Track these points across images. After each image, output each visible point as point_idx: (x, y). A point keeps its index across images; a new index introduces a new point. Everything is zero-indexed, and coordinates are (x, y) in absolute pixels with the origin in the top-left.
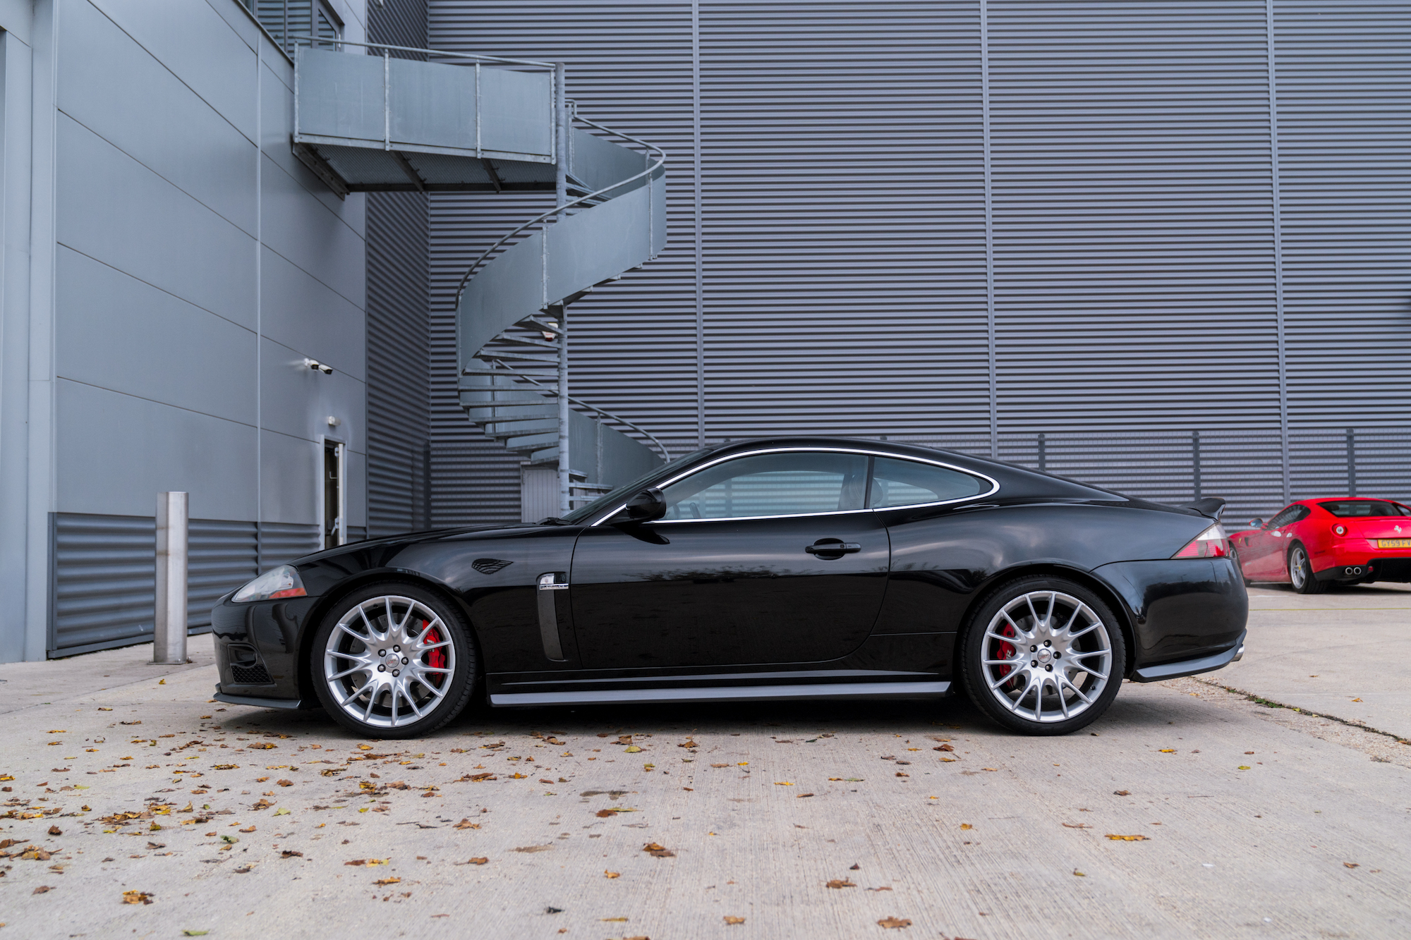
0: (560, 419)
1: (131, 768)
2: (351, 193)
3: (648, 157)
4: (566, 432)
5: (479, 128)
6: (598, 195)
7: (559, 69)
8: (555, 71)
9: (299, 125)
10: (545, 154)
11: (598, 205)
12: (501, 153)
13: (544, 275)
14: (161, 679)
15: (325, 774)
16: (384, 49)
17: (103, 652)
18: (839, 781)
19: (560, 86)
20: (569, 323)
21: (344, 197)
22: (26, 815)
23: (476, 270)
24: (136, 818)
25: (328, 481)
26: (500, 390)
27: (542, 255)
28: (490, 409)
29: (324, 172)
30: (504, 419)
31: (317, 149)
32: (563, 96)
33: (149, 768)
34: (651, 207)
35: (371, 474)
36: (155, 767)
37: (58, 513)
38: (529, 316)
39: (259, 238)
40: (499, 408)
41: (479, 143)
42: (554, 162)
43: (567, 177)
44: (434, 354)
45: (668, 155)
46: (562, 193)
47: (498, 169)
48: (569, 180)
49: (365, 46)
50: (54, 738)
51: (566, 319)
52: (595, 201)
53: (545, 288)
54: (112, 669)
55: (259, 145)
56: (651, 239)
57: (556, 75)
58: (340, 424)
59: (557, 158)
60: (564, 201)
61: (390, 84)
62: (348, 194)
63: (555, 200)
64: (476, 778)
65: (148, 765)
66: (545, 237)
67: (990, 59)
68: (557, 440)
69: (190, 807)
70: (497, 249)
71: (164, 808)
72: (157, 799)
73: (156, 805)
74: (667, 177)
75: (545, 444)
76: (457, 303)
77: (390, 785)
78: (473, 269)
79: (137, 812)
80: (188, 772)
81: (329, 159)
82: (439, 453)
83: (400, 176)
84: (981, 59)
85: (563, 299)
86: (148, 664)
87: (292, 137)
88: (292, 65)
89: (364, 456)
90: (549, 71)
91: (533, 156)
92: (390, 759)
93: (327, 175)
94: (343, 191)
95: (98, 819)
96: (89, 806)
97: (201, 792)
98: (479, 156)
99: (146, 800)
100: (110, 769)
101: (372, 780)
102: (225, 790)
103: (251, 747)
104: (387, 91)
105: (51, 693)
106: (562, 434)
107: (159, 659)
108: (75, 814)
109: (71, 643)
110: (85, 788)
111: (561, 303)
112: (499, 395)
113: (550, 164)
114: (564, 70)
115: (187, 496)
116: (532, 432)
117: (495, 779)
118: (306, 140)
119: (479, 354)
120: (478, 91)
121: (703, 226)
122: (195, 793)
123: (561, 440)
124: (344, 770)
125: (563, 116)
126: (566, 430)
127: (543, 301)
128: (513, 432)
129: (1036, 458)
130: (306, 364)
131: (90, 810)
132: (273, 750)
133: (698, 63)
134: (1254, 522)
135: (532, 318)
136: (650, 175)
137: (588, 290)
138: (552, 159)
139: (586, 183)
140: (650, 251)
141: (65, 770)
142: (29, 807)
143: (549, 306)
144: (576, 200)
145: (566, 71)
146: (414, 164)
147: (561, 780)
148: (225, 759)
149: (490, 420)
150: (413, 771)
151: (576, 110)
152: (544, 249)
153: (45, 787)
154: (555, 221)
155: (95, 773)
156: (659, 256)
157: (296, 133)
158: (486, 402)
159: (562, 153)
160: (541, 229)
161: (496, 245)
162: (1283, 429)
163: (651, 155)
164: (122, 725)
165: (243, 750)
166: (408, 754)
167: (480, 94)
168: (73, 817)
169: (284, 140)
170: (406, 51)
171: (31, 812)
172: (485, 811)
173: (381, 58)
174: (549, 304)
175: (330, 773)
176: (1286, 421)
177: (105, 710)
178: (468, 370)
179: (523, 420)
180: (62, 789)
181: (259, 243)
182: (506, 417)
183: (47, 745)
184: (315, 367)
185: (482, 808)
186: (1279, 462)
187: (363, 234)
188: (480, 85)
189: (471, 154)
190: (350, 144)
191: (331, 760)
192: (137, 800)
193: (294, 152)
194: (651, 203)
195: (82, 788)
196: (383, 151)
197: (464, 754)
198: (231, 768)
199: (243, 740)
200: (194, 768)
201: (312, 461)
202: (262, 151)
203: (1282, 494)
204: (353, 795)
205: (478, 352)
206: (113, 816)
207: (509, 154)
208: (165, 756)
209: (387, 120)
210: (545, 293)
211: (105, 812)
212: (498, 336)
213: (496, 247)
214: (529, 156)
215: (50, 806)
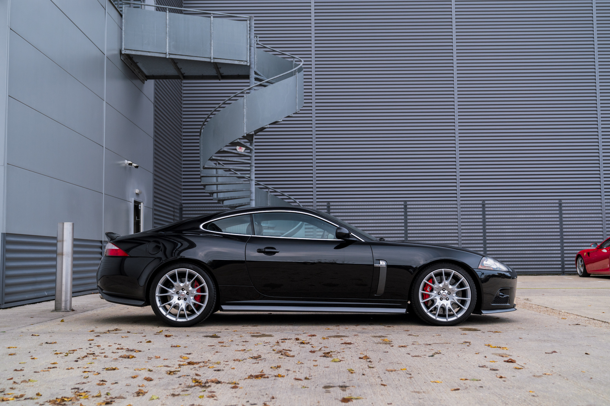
0: (251, 191)
1: (58, 369)
2: (148, 80)
3: (294, 62)
4: (254, 198)
5: (212, 48)
6: (269, 80)
7: (251, 18)
8: (249, 20)
9: (124, 45)
10: (244, 60)
11: (269, 86)
12: (223, 60)
13: (245, 119)
14: (61, 319)
15: (169, 374)
16: (166, 8)
17: (27, 305)
18: (466, 380)
19: (251, 27)
20: (255, 142)
21: (144, 82)
22: (4, 399)
23: (211, 116)
24: (69, 401)
25: (135, 221)
26: (221, 177)
27: (244, 109)
28: (215, 186)
29: (135, 69)
30: (223, 191)
31: (133, 57)
32: (253, 32)
33: (68, 369)
34: (297, 86)
35: (155, 219)
36: (71, 368)
37: (6, 233)
38: (237, 139)
39: (105, 100)
40: (220, 185)
41: (212, 54)
42: (248, 64)
43: (255, 72)
44: (184, 161)
45: (304, 61)
46: (252, 79)
47: (220, 68)
48: (256, 73)
49: (155, 6)
50: (11, 351)
51: (254, 140)
52: (268, 84)
53: (245, 126)
54: (34, 314)
55: (105, 54)
56: (297, 102)
57: (250, 22)
58: (141, 193)
59: (250, 62)
60: (253, 82)
61: (169, 25)
62: (146, 80)
63: (249, 83)
64: (257, 377)
65: (67, 368)
66: (245, 100)
67: (456, 18)
68: (249, 201)
69: (99, 394)
70: (221, 106)
71: (84, 394)
72: (78, 389)
73: (79, 392)
74: (304, 71)
75: (243, 203)
76: (200, 132)
77: (209, 381)
78: (209, 116)
79: (69, 397)
80: (91, 372)
81: (138, 63)
82: (187, 209)
83: (172, 71)
84: (452, 18)
85: (254, 131)
86: (52, 311)
87: (121, 51)
88: (121, 16)
89: (152, 209)
90: (246, 20)
91: (238, 61)
92: (202, 364)
93: (137, 71)
94: (144, 79)
95: (47, 402)
96: (41, 393)
97: (102, 384)
98: (212, 61)
99: (72, 389)
100: (47, 370)
101: (197, 378)
102: (116, 383)
103: (121, 357)
104: (168, 29)
105: (5, 326)
106: (252, 198)
107: (57, 309)
108: (33, 398)
109: (11, 300)
110: (35, 381)
111: (253, 133)
112: (219, 179)
113: (247, 65)
114: (254, 20)
115: (73, 224)
116: (236, 198)
117: (268, 378)
118: (128, 52)
119: (212, 158)
120: (212, 29)
121: (316, 99)
122: (99, 384)
123: (251, 201)
124: (179, 371)
125: (253, 42)
126: (253, 196)
127: (244, 132)
128: (227, 197)
129: (481, 213)
130: (126, 163)
131: (41, 395)
132: (133, 359)
133: (314, 20)
134: (593, 245)
135: (238, 140)
136: (297, 70)
137: (266, 127)
138: (247, 63)
139: (263, 75)
140: (296, 108)
141: (21, 370)
142: (6, 393)
143: (247, 135)
144: (259, 83)
145: (255, 20)
146: (180, 66)
147: (306, 378)
148: (109, 364)
149: (216, 191)
150: (218, 372)
151: (258, 39)
152: (245, 106)
153: (12, 381)
154: (249, 93)
155: (38, 372)
156: (301, 110)
157: (123, 49)
158: (214, 182)
159: (252, 60)
160: (243, 96)
161: (221, 104)
162: (602, 199)
163: (296, 61)
164: (46, 344)
165: (117, 359)
166: (210, 362)
167: (213, 30)
168: (32, 400)
169: (117, 52)
170: (177, 9)
171: (7, 396)
172: (273, 398)
173: (165, 13)
174: (247, 133)
175: (172, 373)
176: (604, 195)
177: (36, 336)
178: (206, 166)
179: (232, 191)
180: (22, 382)
181: (105, 102)
182: (223, 190)
183: (8, 355)
184: (130, 164)
185: (271, 396)
186: (600, 215)
187: (153, 101)
188: (213, 27)
189: (208, 60)
190: (149, 54)
191: (169, 365)
192: (67, 389)
193: (121, 58)
194: (297, 84)
195: (33, 381)
196: (165, 58)
197: (242, 362)
198: (114, 369)
199: (115, 353)
200: (94, 369)
201: (128, 211)
202: (107, 57)
203: (602, 231)
204: (191, 387)
205: (211, 157)
206: (55, 399)
207: (227, 60)
208: (75, 362)
209: (167, 43)
210: (245, 128)
211: (50, 397)
212: (221, 149)
213: (221, 105)
214: (236, 61)
215: (17, 393)
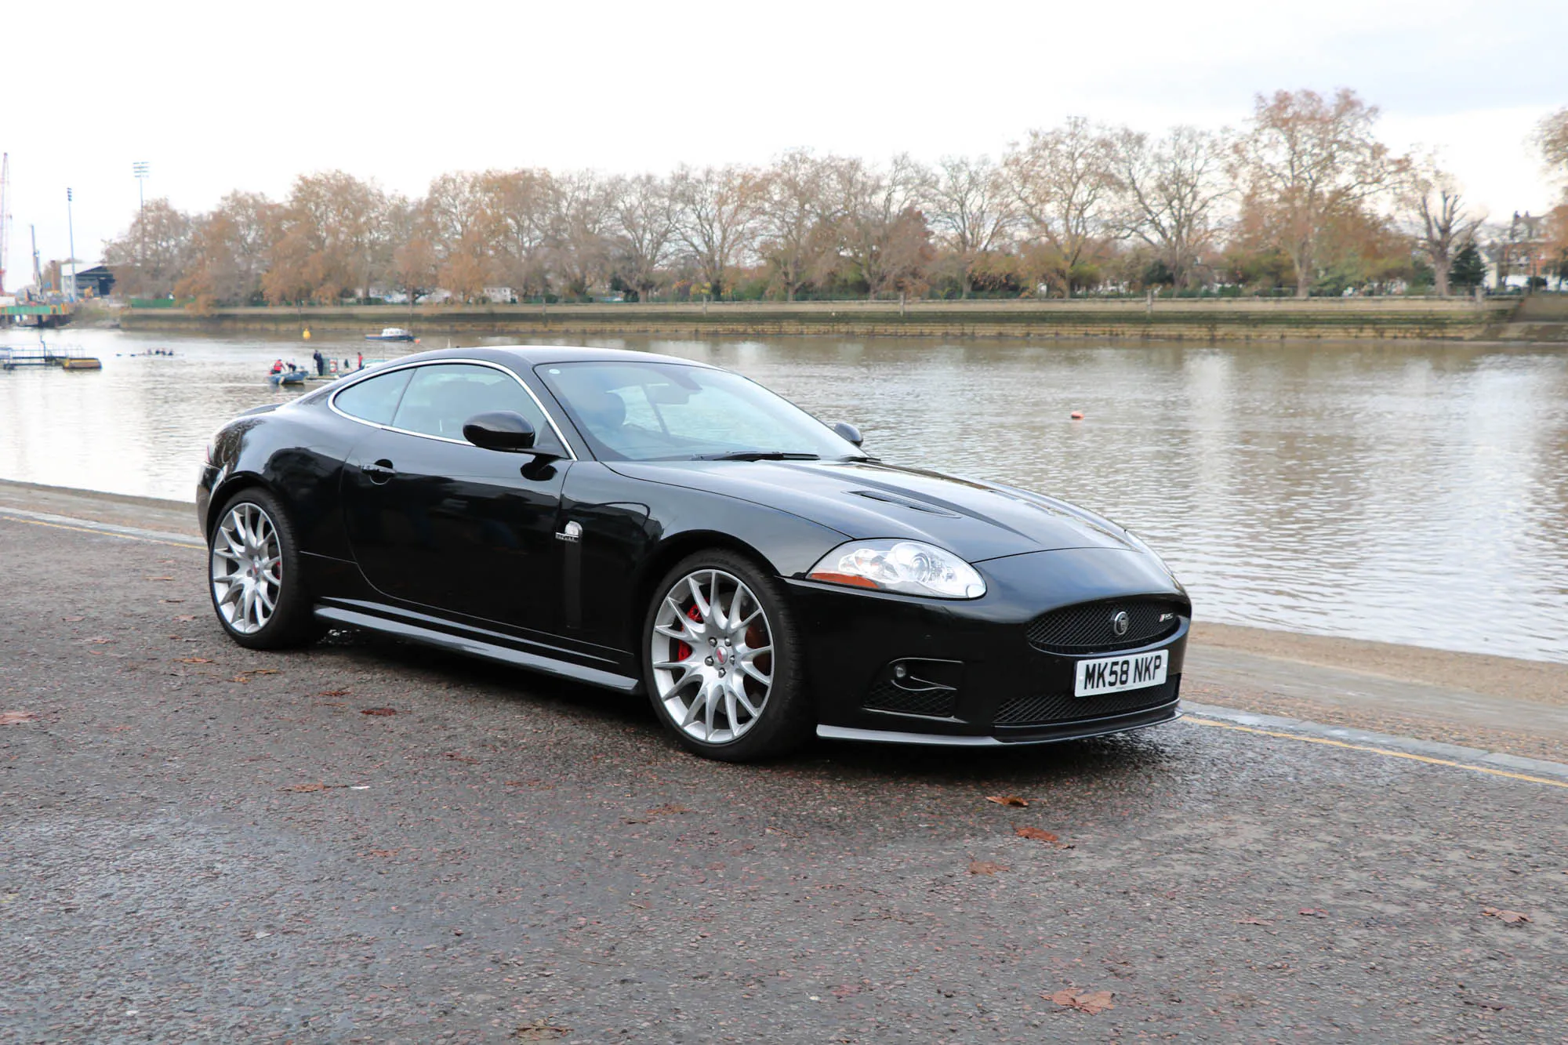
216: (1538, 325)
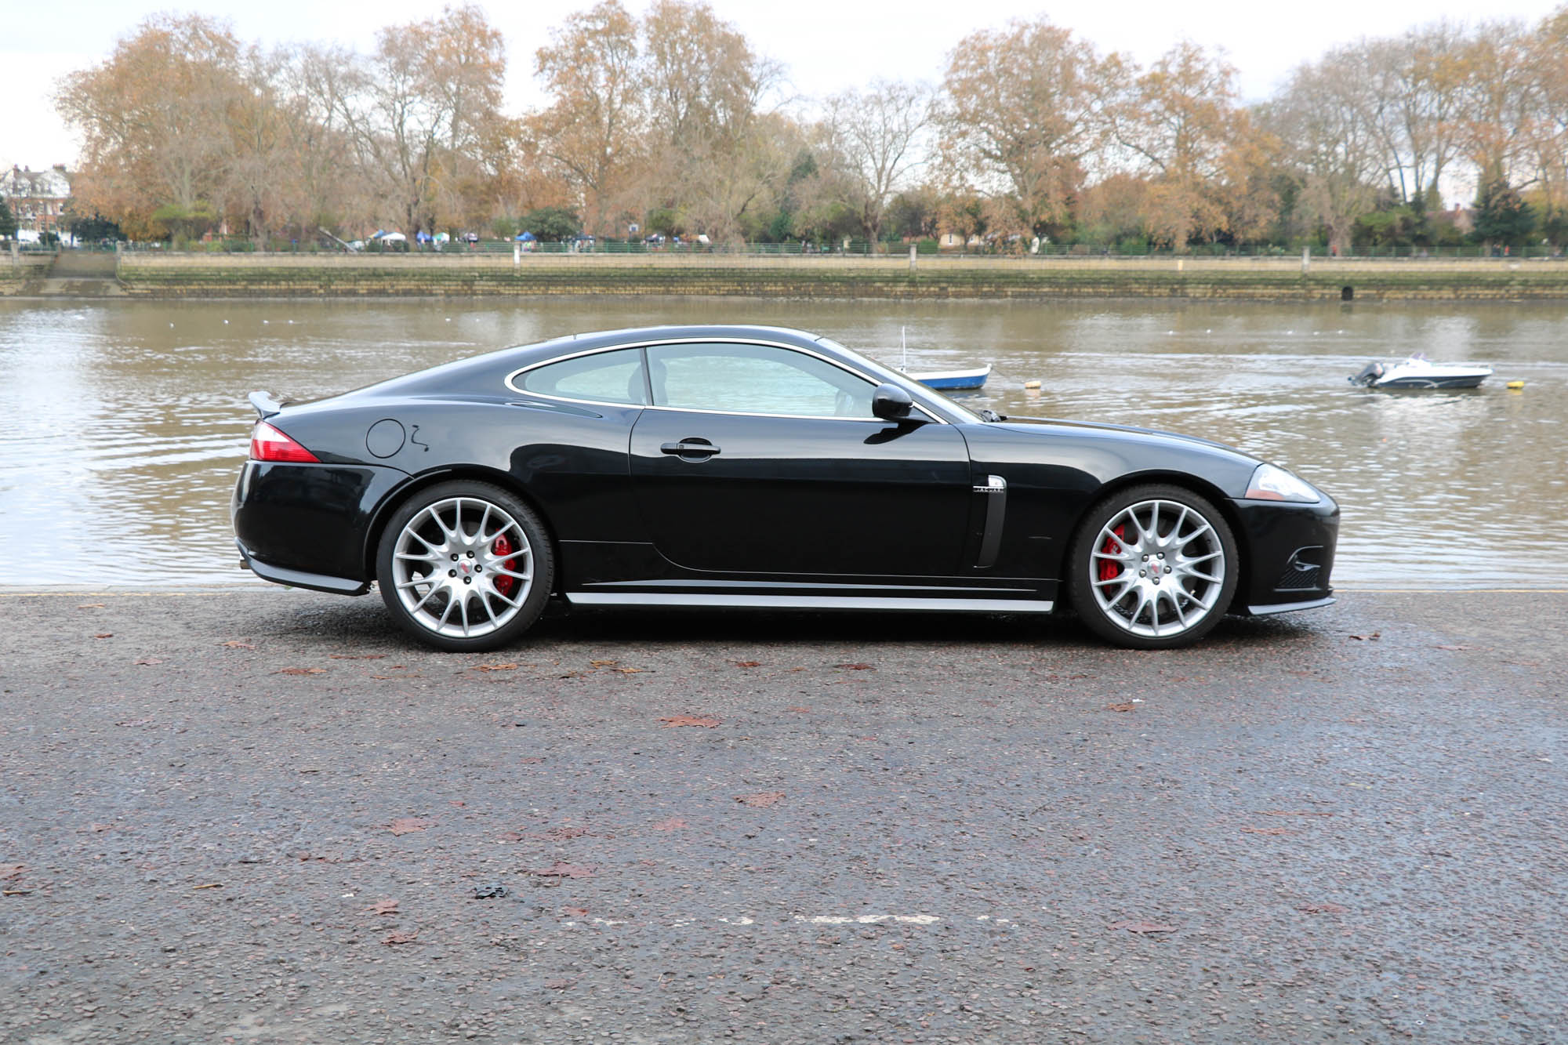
216: (78, 281)
